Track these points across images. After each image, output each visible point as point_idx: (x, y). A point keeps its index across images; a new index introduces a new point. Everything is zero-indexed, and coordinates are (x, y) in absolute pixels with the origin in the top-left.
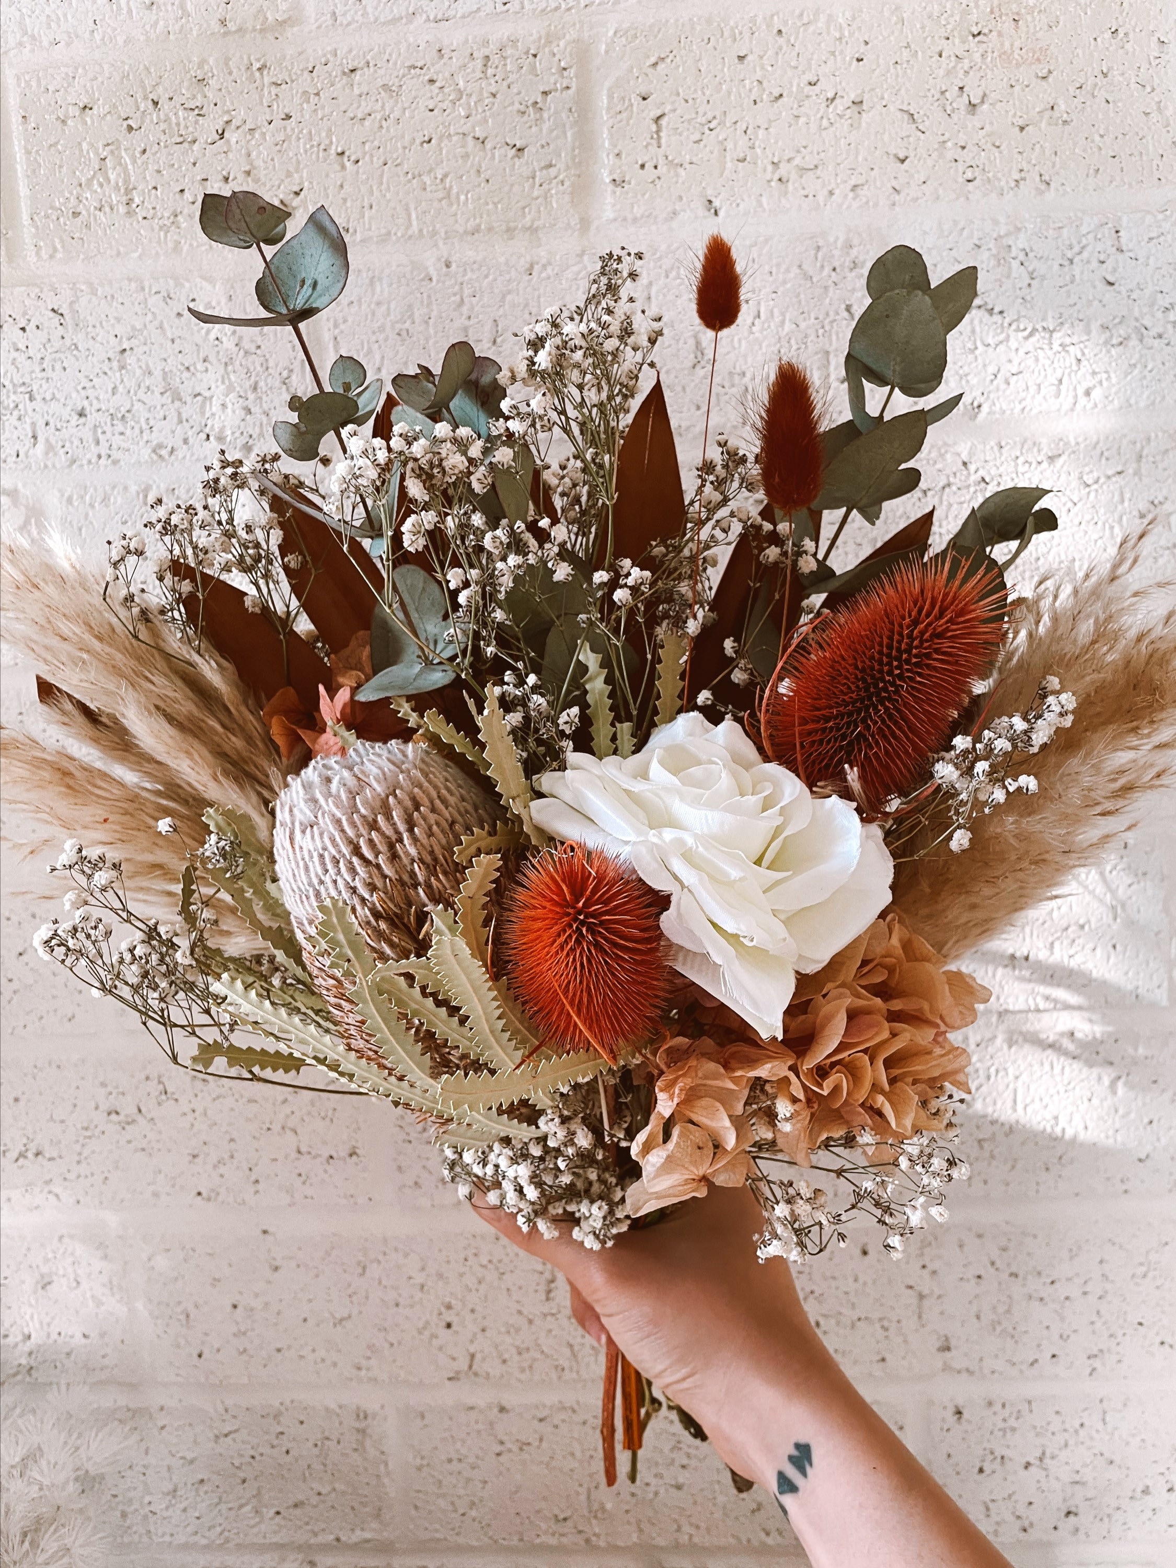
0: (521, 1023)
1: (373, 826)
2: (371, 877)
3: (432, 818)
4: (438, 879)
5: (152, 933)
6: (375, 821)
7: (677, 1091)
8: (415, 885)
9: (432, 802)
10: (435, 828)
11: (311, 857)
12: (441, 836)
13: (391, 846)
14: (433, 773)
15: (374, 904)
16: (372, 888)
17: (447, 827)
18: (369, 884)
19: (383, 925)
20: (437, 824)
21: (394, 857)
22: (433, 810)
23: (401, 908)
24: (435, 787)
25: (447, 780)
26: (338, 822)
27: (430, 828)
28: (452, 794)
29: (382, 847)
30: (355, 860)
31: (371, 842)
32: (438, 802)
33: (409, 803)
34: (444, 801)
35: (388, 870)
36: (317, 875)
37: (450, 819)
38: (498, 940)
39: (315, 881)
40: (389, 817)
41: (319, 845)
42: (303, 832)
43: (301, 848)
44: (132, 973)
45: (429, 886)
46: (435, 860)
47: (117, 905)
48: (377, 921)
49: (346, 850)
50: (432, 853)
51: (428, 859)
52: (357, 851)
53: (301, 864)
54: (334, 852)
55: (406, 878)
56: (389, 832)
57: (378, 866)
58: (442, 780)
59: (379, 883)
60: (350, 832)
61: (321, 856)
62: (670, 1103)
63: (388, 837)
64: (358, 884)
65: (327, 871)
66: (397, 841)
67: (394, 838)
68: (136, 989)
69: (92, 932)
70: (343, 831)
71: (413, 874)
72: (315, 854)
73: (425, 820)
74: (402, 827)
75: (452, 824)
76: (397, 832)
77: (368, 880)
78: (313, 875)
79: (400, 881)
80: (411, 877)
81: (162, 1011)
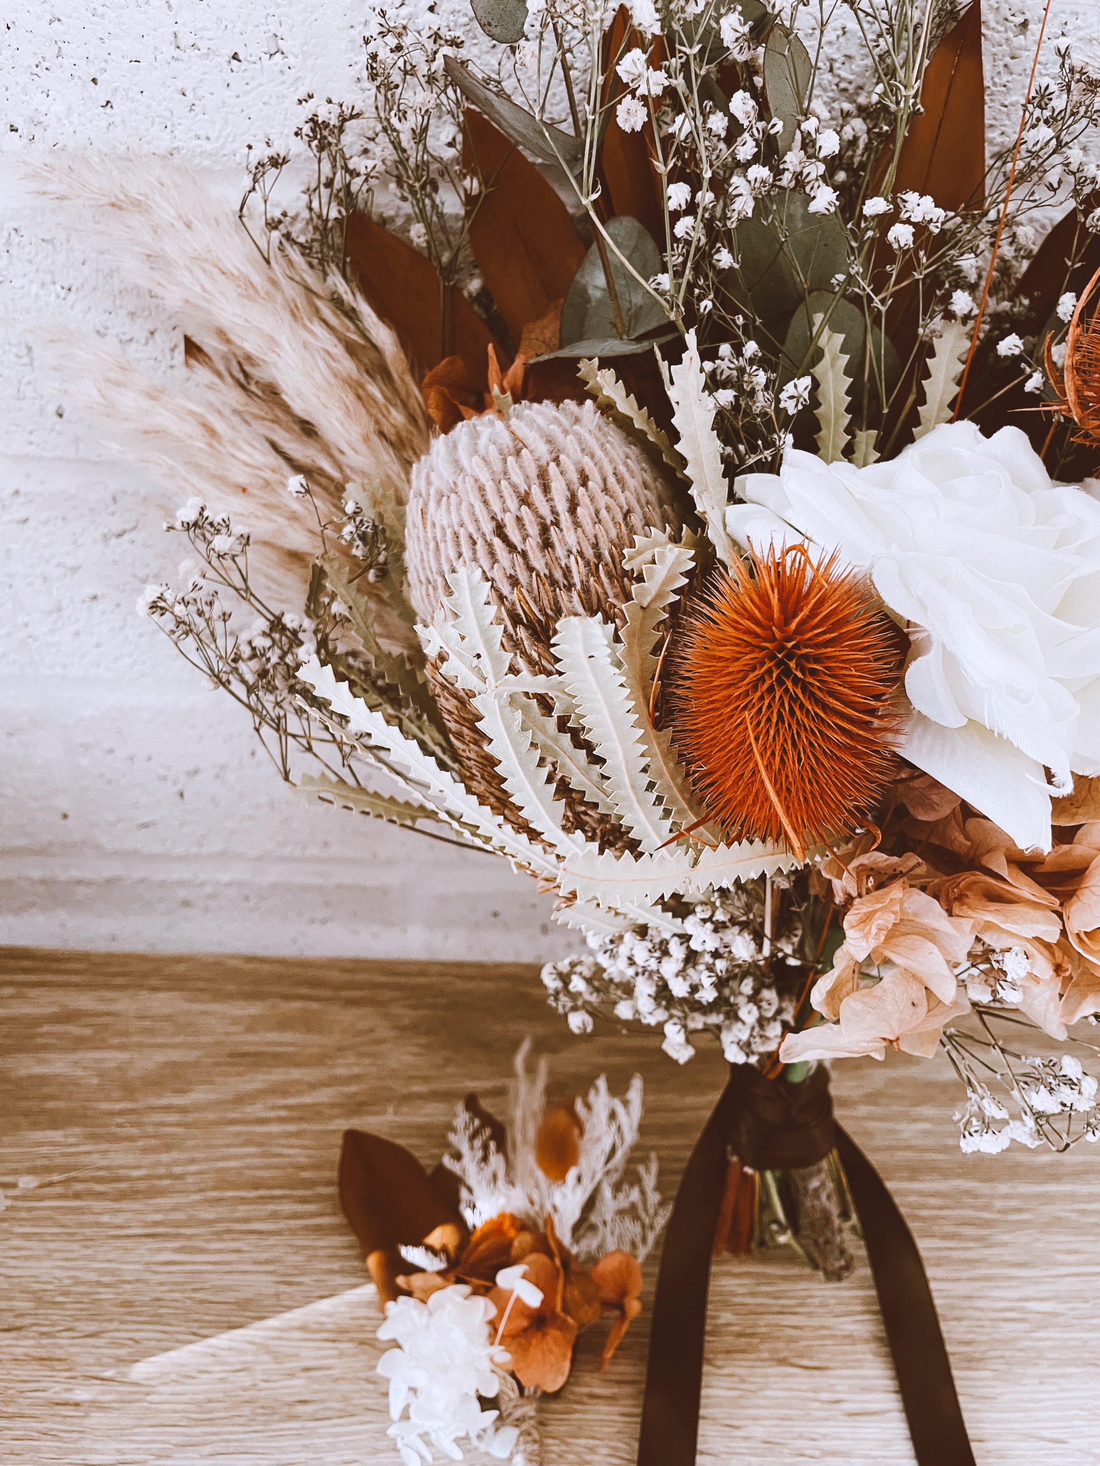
0: (681, 792)
1: (525, 500)
2: (513, 567)
3: (603, 500)
4: (598, 580)
5: (277, 625)
6: (527, 494)
7: (874, 930)
8: (569, 587)
9: (605, 480)
10: (603, 513)
11: (444, 534)
12: (611, 525)
13: (544, 530)
14: (612, 444)
15: (513, 604)
16: (514, 582)
17: (620, 518)
18: (511, 577)
19: (522, 633)
20: (608, 509)
21: (547, 544)
22: (606, 490)
23: (546, 615)
24: (611, 461)
25: (627, 457)
26: (481, 489)
27: (597, 513)
28: (633, 476)
29: (533, 530)
30: (497, 542)
31: (519, 519)
32: (612, 480)
33: (574, 477)
34: (620, 481)
35: (538, 561)
36: (450, 561)
37: (626, 508)
38: (668, 674)
39: (446, 568)
40: (546, 489)
41: (455, 520)
42: (439, 502)
43: (434, 525)
44: (248, 668)
45: (586, 589)
46: (599, 556)
47: (240, 584)
48: (515, 627)
49: (488, 527)
50: (596, 546)
51: (589, 553)
52: (500, 530)
53: (432, 545)
54: (472, 529)
55: (558, 575)
56: (544, 510)
57: (524, 555)
58: (623, 457)
59: (523, 577)
60: (496, 507)
61: (456, 536)
62: (864, 944)
63: (541, 517)
64: (497, 574)
65: (460, 555)
66: (552, 523)
67: (549, 518)
68: (250, 690)
69: (206, 609)
70: (486, 502)
71: (567, 572)
72: (449, 532)
73: (592, 499)
74: (562, 506)
75: (627, 514)
76: (554, 512)
77: (510, 571)
78: (443, 561)
79: (551, 578)
80: (565, 576)
81: (279, 718)
